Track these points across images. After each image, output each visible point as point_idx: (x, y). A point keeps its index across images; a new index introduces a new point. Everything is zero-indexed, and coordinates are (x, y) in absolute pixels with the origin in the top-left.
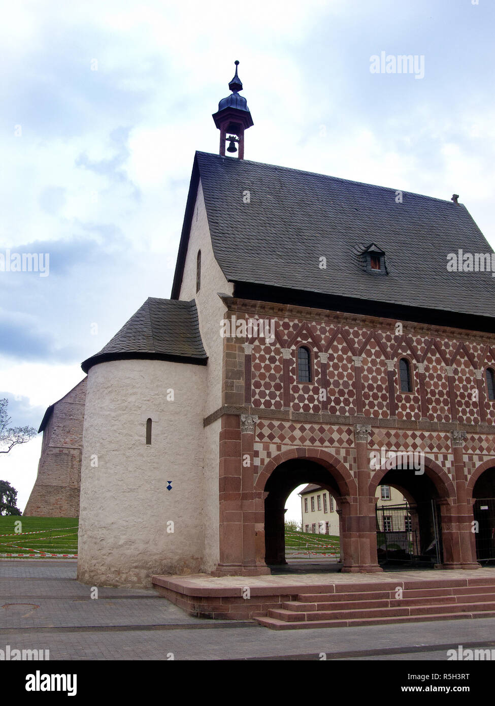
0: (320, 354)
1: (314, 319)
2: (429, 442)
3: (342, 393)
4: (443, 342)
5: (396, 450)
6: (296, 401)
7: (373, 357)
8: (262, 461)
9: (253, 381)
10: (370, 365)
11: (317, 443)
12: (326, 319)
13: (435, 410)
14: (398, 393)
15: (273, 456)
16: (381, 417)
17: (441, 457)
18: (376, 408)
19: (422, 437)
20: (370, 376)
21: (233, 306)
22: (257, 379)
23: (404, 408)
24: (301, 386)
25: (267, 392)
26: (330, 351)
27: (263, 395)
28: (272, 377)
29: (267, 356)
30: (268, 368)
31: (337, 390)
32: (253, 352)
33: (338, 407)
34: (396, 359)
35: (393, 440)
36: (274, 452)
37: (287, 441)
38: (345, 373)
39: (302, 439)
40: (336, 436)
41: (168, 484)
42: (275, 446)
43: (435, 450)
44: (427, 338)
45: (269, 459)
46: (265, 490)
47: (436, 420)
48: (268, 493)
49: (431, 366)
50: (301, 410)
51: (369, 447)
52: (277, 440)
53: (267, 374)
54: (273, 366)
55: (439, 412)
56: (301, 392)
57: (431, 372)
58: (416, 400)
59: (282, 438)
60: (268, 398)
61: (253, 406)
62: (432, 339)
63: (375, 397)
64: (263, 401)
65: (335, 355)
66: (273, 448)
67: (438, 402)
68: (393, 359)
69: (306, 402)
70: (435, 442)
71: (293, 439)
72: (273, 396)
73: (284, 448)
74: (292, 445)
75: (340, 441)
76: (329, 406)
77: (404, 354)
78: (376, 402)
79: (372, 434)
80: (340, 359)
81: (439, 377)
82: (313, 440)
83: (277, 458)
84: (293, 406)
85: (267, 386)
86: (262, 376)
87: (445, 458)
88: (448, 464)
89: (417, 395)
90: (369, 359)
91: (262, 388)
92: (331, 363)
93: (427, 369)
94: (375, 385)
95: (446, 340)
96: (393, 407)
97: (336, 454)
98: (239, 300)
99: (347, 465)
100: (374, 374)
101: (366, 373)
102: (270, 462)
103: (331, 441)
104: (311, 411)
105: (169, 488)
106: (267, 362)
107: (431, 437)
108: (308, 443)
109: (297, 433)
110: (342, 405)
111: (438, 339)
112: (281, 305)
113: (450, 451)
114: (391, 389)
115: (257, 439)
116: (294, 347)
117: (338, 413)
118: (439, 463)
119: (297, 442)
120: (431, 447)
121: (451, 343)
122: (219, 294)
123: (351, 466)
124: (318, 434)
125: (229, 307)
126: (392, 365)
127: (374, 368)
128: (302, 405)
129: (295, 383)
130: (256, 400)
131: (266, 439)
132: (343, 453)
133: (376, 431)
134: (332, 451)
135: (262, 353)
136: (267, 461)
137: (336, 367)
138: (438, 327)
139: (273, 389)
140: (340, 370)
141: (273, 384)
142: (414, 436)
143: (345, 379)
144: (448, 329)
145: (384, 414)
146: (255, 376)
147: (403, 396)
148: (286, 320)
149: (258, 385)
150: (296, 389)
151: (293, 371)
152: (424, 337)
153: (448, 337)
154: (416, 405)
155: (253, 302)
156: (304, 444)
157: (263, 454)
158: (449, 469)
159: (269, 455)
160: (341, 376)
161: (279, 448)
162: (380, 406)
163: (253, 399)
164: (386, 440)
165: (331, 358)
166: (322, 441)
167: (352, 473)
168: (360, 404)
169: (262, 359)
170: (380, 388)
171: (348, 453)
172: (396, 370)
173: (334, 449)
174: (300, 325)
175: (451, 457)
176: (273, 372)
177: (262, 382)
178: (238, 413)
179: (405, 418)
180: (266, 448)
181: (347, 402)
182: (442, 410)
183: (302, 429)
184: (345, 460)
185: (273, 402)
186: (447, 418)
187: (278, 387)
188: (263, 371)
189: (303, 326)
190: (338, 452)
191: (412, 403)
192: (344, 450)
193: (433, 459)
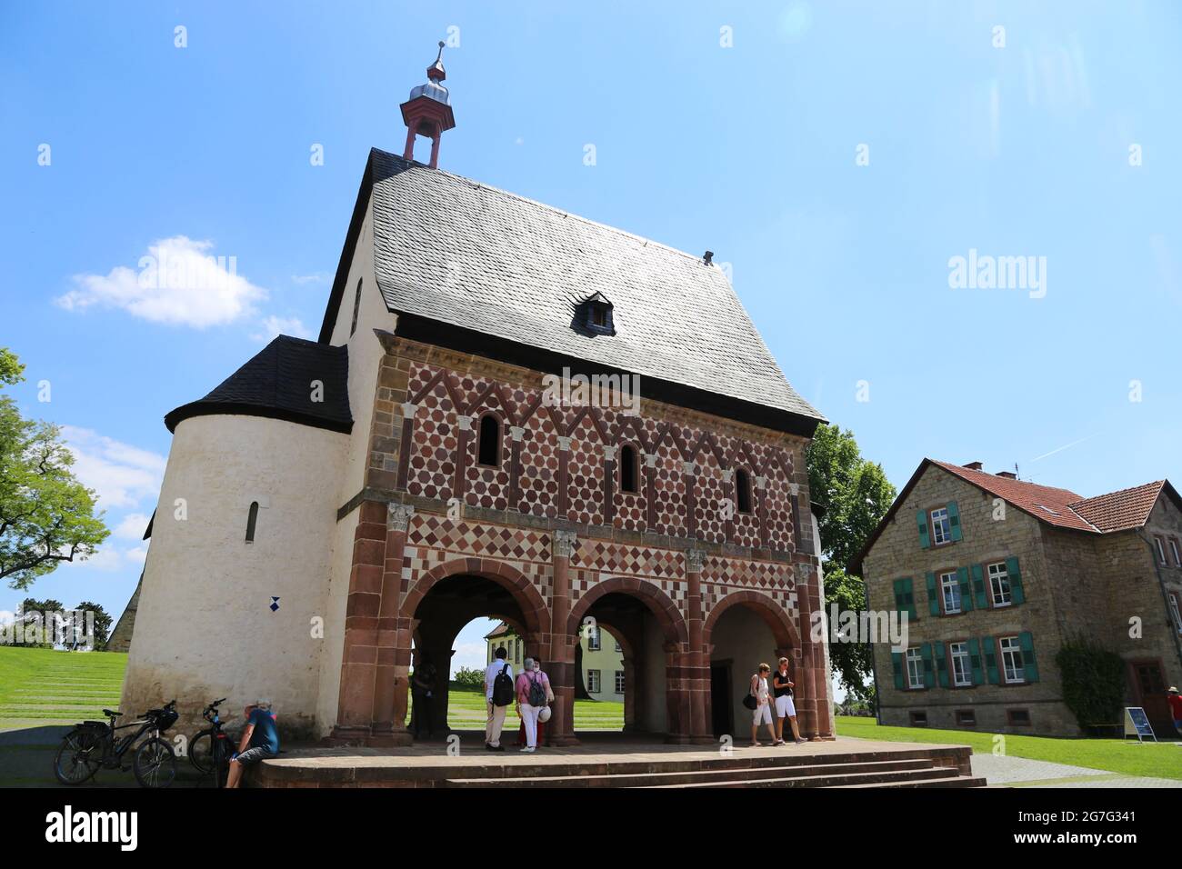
0: (512, 428)
1: (507, 379)
2: (655, 563)
3: (538, 485)
4: (682, 430)
5: (609, 570)
6: (473, 491)
7: (587, 440)
8: (415, 573)
9: (412, 457)
10: (581, 450)
11: (498, 553)
12: (524, 380)
13: (666, 519)
14: (617, 492)
15: (431, 567)
16: (591, 522)
17: (670, 585)
18: (585, 510)
19: (647, 555)
20: (580, 466)
21: (393, 349)
22: (419, 454)
23: (624, 512)
24: (481, 470)
25: (432, 474)
26: (527, 426)
27: (424, 477)
28: (441, 454)
29: (437, 424)
30: (435, 441)
31: (532, 480)
32: (416, 416)
33: (532, 505)
34: (617, 446)
35: (606, 557)
36: (434, 562)
37: (454, 546)
38: (546, 458)
39: (477, 546)
40: (525, 545)
41: (273, 602)
42: (436, 552)
43: (663, 574)
44: (661, 421)
45: (425, 572)
46: (416, 617)
47: (666, 533)
48: (419, 621)
49: (664, 460)
50: (479, 505)
51: (572, 564)
52: (439, 544)
53: (434, 449)
54: (443, 438)
55: (671, 523)
56: (481, 479)
57: (664, 467)
58: (642, 504)
59: (447, 541)
60: (431, 483)
61: (409, 493)
62: (668, 424)
63: (585, 494)
64: (424, 486)
65: (534, 432)
66: (432, 555)
67: (670, 508)
68: (613, 445)
69: (487, 493)
70: (664, 564)
71: (462, 544)
72: (438, 480)
73: (449, 557)
74: (460, 553)
75: (532, 553)
76: (519, 502)
77: (630, 440)
78: (586, 502)
79: (577, 546)
80: (540, 438)
81: (675, 476)
82: (492, 548)
83: (437, 571)
84: (467, 497)
85: (433, 466)
86: (427, 451)
87: (677, 586)
88: (680, 595)
89: (642, 497)
90: (581, 442)
91: (425, 468)
92: (527, 443)
93: (659, 463)
94: (586, 479)
95: (687, 427)
96: (609, 511)
97: (525, 570)
98: (403, 340)
99: (539, 588)
100: (586, 463)
101: (574, 460)
102: (426, 577)
103: (519, 551)
104: (493, 507)
105: (274, 607)
106: (436, 432)
107: (658, 556)
108: (484, 552)
109: (470, 537)
110: (538, 501)
111: (676, 425)
112: (463, 355)
113: (683, 577)
114: (607, 486)
115: (410, 541)
116: (475, 415)
117: (531, 513)
118: (668, 593)
119: (470, 549)
120: (658, 570)
121: (692, 432)
122: (375, 330)
123: (544, 589)
124: (499, 541)
125: (388, 349)
126: (611, 453)
127: (587, 455)
128: (480, 496)
129: (473, 466)
130: (414, 485)
131: (424, 542)
132: (534, 569)
133: (583, 542)
134: (519, 566)
135: (430, 418)
136: (422, 573)
137: (533, 448)
138: (677, 408)
139: (440, 471)
140: (539, 453)
141: (441, 463)
142: (635, 554)
143: (545, 466)
144: (691, 411)
145: (597, 519)
146: (415, 450)
147: (624, 497)
148: (469, 377)
149: (419, 463)
150: (474, 474)
151: (472, 448)
152: (657, 420)
153: (690, 423)
154: (641, 511)
155: (423, 346)
156: (479, 553)
157: (417, 563)
158: (680, 602)
159: (426, 564)
160: (539, 461)
161: (441, 556)
162: (592, 508)
163: (409, 483)
164: (597, 556)
165: (528, 435)
166: (505, 550)
167: (545, 599)
168: (563, 503)
169: (429, 426)
170: (592, 483)
171: (541, 570)
172: (617, 460)
173: (522, 563)
174: (488, 385)
175: (684, 586)
176: (442, 446)
177: (426, 460)
178: (385, 501)
179: (624, 527)
180: (423, 554)
181: (545, 499)
182: (676, 520)
183: (478, 531)
184: (537, 580)
185: (439, 489)
186: (681, 531)
187: (448, 469)
188: (428, 443)
189: (491, 387)
190: (527, 568)
191: (636, 507)
192: (537, 565)
193: (660, 587)
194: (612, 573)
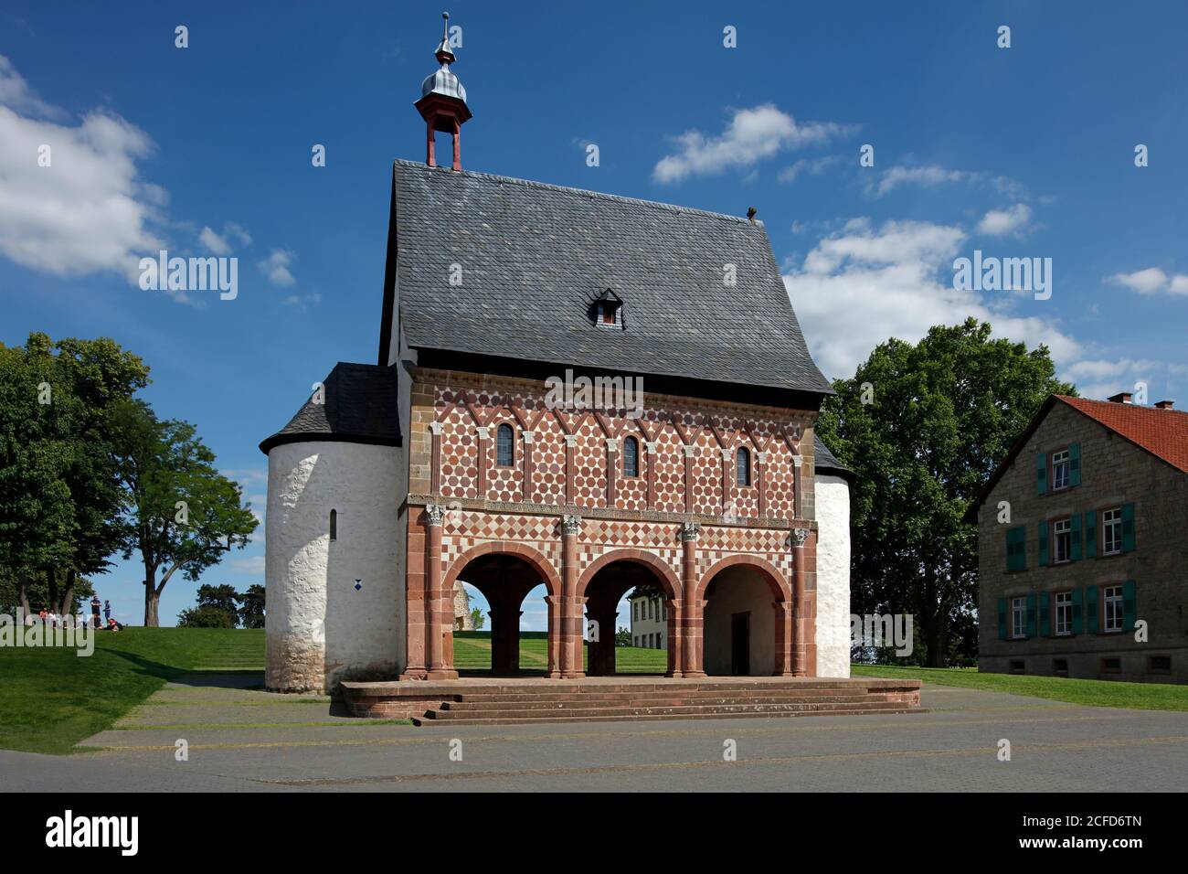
0: (524, 433)
1: (518, 391)
2: (654, 535)
3: (549, 478)
4: (683, 416)
5: (612, 543)
6: (494, 488)
7: (591, 435)
8: (452, 556)
9: (442, 466)
10: (586, 445)
11: (517, 536)
12: (532, 390)
13: (665, 498)
14: (620, 478)
15: (464, 551)
16: (596, 506)
17: (667, 553)
18: (591, 496)
19: (646, 530)
20: (586, 458)
21: (418, 377)
22: (448, 463)
23: (626, 495)
24: (499, 471)
25: (459, 478)
26: (538, 429)
27: (453, 481)
28: (465, 462)
29: (460, 437)
30: (460, 451)
31: (543, 475)
32: (443, 431)
33: (543, 495)
34: (619, 438)
35: (609, 533)
36: (466, 547)
37: (480, 534)
38: (555, 455)
39: (499, 532)
40: (539, 528)
41: (356, 583)
42: (467, 539)
43: (661, 544)
44: (662, 411)
45: (459, 555)
47: (665, 510)
49: (665, 445)
50: (499, 499)
51: (579, 541)
52: (469, 533)
53: (460, 458)
54: (466, 447)
55: (670, 501)
56: (499, 478)
57: (665, 452)
58: (642, 486)
59: (475, 530)
60: (459, 485)
61: (442, 495)
62: (669, 413)
63: (591, 483)
64: (453, 488)
65: (544, 434)
66: (464, 542)
67: (670, 488)
68: (615, 437)
69: (506, 489)
70: (662, 536)
71: (487, 531)
72: (466, 483)
73: (477, 542)
74: (486, 538)
75: (545, 534)
76: (533, 494)
77: (632, 431)
78: (591, 489)
79: (584, 526)
80: (550, 438)
81: (675, 459)
82: (511, 533)
83: (469, 553)
84: (489, 494)
85: (460, 472)
86: (454, 460)
87: (673, 554)
88: (676, 561)
89: (643, 480)
90: (586, 438)
91: (453, 474)
92: (538, 444)
93: (659, 449)
94: (591, 469)
95: (688, 413)
96: (610, 495)
97: (540, 548)
98: (425, 370)
99: (552, 561)
100: (591, 456)
101: (580, 454)
102: (460, 559)
103: (534, 534)
104: (511, 500)
105: (358, 587)
106: (460, 444)
107: (657, 530)
108: (505, 536)
109: (494, 525)
110: (549, 492)
111: (678, 412)
112: (476, 375)
113: (680, 546)
114: (609, 473)
115: (446, 532)
116: (492, 425)
117: (543, 502)
118: (665, 559)
119: (493, 535)
120: (656, 541)
121: (694, 417)
122: (403, 362)
123: (556, 562)
124: (517, 527)
125: (414, 378)
126: (615, 444)
127: (592, 449)
128: (500, 492)
129: (492, 468)
130: (445, 488)
131: (456, 532)
132: (547, 547)
133: (589, 522)
134: (535, 545)
135: (454, 433)
136: (457, 556)
137: (544, 448)
138: (676, 397)
139: (465, 475)
140: (549, 451)
141: (466, 469)
142: (636, 529)
143: (555, 462)
144: (690, 399)
145: (600, 502)
146: (444, 460)
147: (626, 482)
148: (485, 393)
149: (448, 471)
150: (494, 475)
151: (491, 454)
153: (690, 409)
154: (642, 493)
155: (442, 372)
156: (502, 537)
157: (452, 549)
158: (676, 566)
159: (459, 549)
160: (549, 458)
161: (471, 542)
162: (596, 493)
163: (441, 487)
164: (601, 533)
165: (538, 436)
166: (522, 533)
167: (557, 569)
168: (571, 491)
169: (454, 440)
170: (597, 473)
171: (553, 547)
172: (620, 451)
173: (537, 543)
174: (501, 397)
175: (680, 553)
176: (466, 455)
177: (454, 467)
178: (423, 503)
179: (626, 508)
180: (456, 542)
181: (555, 489)
182: (675, 498)
183: (500, 521)
184: (550, 555)
185: (466, 489)
186: (679, 507)
187: (471, 473)
188: (454, 454)
189: (505, 399)
190: (541, 547)
191: (637, 489)
192: (549, 544)
193: (658, 555)
194: (614, 546)
